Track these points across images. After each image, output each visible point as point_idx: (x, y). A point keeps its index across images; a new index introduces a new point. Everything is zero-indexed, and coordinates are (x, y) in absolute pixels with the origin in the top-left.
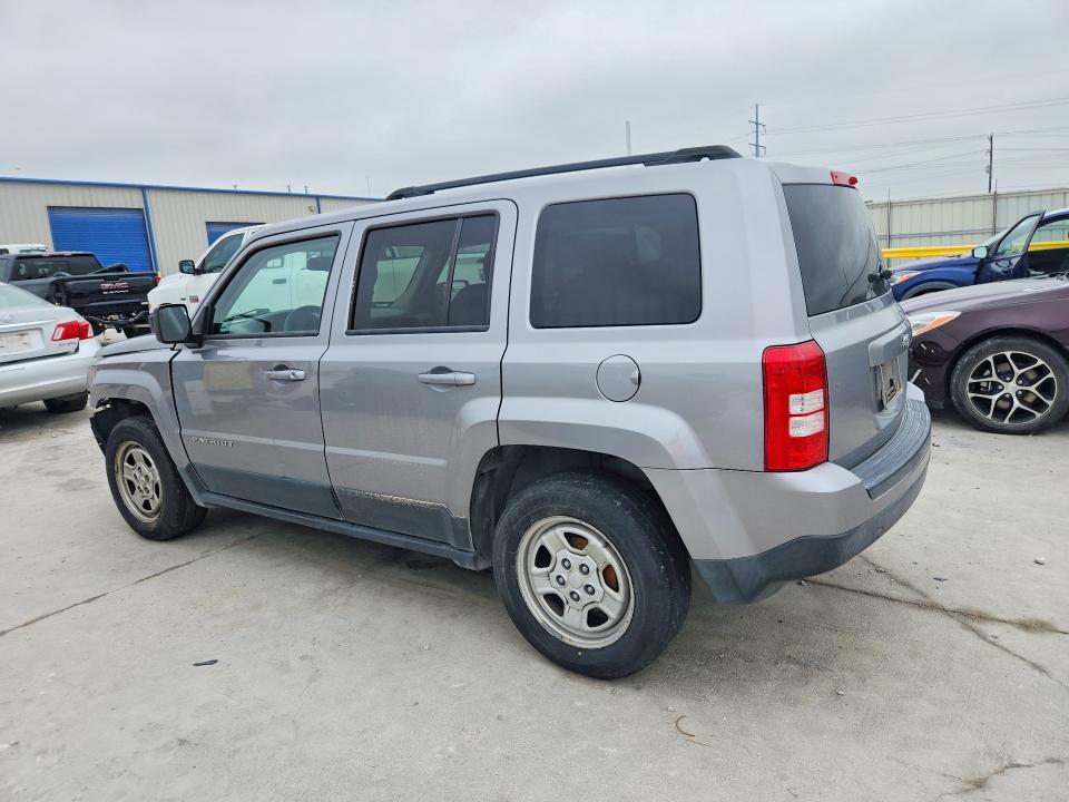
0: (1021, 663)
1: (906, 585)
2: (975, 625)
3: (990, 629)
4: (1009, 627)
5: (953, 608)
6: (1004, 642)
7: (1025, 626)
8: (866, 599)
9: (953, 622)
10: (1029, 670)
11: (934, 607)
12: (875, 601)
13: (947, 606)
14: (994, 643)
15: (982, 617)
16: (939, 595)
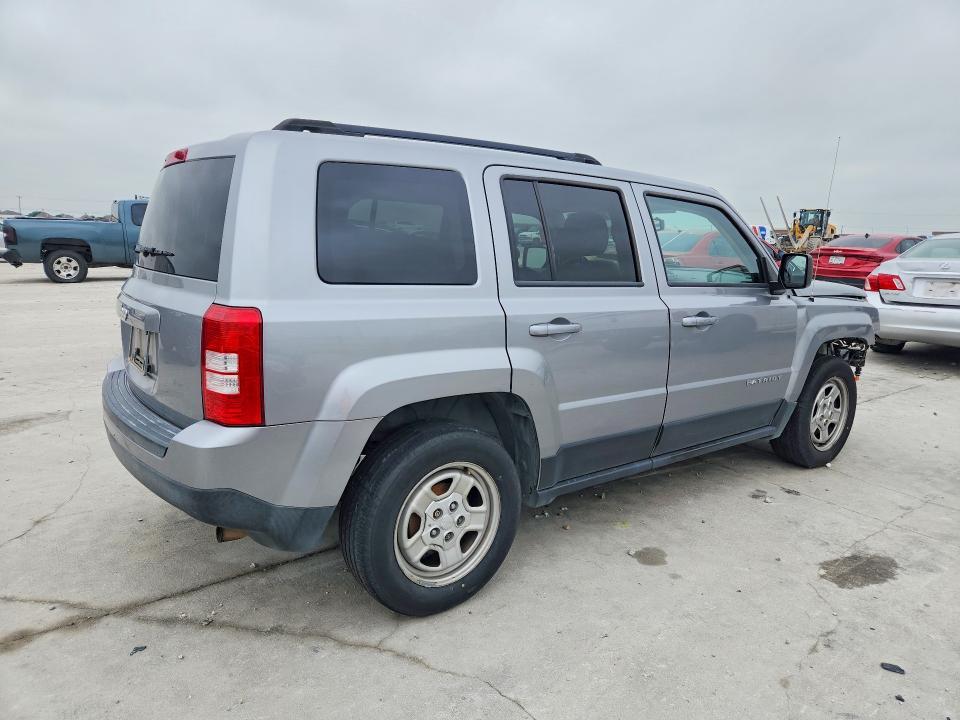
0: (23, 597)
1: (169, 622)
2: (74, 613)
3: (61, 615)
4: (41, 627)
5: (105, 620)
6: (43, 609)
7: (24, 637)
8: (188, 585)
9: (96, 604)
10: (15, 594)
11: (125, 610)
12: (179, 588)
13: (111, 620)
14: (51, 602)
15: (71, 625)
16: (127, 630)
